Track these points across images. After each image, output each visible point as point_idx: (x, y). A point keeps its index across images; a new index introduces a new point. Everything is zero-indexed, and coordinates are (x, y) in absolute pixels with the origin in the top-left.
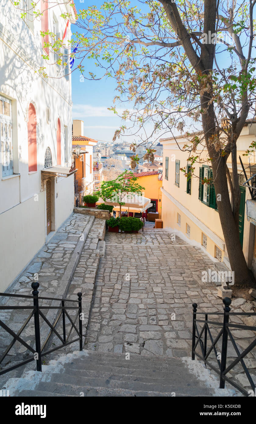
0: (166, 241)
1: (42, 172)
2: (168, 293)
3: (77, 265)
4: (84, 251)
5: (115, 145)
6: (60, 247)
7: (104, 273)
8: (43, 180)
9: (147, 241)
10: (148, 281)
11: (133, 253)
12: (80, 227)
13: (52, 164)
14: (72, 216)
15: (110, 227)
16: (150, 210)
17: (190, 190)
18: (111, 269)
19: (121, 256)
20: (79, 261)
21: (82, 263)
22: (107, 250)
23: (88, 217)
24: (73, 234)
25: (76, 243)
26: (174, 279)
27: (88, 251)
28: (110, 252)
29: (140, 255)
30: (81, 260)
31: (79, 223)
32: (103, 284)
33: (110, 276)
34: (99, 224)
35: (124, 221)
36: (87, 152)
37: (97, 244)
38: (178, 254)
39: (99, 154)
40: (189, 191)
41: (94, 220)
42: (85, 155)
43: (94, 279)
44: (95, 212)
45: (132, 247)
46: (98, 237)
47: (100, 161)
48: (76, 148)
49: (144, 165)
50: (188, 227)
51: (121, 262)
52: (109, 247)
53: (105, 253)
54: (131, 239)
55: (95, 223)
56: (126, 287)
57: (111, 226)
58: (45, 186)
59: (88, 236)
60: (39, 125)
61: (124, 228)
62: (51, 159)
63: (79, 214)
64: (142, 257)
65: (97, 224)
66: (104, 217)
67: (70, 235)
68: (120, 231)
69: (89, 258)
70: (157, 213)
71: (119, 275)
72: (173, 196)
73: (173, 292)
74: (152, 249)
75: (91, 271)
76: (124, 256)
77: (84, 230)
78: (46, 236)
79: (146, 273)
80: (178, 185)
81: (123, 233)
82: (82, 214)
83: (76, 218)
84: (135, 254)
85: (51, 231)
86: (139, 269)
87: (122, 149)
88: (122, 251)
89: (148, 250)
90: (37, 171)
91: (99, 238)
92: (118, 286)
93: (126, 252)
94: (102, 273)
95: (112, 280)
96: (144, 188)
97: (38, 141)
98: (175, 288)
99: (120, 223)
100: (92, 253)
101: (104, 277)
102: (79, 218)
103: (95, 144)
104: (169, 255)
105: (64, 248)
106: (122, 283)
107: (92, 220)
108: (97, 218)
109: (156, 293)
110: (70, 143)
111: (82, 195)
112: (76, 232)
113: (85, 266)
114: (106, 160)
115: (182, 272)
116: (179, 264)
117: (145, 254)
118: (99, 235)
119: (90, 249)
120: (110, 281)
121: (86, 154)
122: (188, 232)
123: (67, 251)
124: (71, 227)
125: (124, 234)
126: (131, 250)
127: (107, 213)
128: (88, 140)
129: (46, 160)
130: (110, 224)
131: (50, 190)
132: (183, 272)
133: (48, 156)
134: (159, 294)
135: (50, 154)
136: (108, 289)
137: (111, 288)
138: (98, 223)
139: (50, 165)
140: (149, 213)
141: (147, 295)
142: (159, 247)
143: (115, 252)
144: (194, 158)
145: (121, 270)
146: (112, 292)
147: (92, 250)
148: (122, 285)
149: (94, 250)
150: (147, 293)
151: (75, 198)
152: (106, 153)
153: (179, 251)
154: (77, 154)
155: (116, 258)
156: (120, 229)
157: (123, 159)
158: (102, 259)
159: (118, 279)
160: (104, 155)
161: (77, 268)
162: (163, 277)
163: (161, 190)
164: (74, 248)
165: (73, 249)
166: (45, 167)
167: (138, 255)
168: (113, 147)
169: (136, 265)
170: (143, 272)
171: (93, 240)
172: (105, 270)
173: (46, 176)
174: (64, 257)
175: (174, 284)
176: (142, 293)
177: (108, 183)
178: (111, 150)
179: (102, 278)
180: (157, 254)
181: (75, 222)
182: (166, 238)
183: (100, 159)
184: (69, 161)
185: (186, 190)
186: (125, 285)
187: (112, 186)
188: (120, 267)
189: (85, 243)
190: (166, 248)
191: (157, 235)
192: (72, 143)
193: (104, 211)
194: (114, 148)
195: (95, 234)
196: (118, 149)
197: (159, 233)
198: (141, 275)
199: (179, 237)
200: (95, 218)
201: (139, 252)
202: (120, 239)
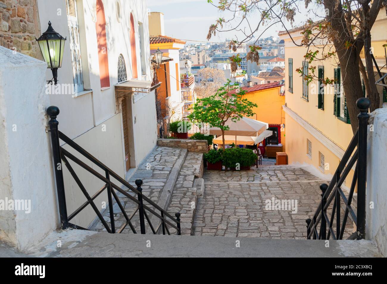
0: (289, 178)
1: (116, 88)
2: (287, 231)
3: (169, 204)
4: (176, 190)
5: (213, 47)
6: (145, 185)
7: (203, 215)
8: (117, 98)
9: (262, 179)
10: (262, 221)
11: (242, 191)
12: (168, 162)
13: (126, 77)
14: (155, 150)
15: (210, 164)
16: (269, 141)
17: (323, 104)
18: (212, 210)
19: (226, 196)
20: (171, 201)
21: (175, 202)
22: (207, 189)
23: (178, 151)
24: (160, 170)
25: (165, 180)
26: (297, 218)
27: (181, 189)
28: (211, 192)
29: (251, 193)
30: (173, 200)
31: (167, 158)
32: (204, 225)
33: (211, 216)
34: (194, 159)
35: (229, 154)
36: (171, 60)
37: (193, 181)
38: (304, 191)
39: (189, 62)
40: (321, 105)
41: (187, 155)
42: (168, 64)
43: (191, 219)
44: (187, 143)
45: (240, 185)
46: (193, 173)
47: (190, 73)
48: (156, 54)
49: (260, 75)
50: (321, 156)
51: (226, 202)
52: (210, 187)
53: (204, 193)
54: (239, 177)
55: (188, 158)
56: (233, 227)
57: (211, 162)
58: (121, 107)
59: (180, 173)
60: (109, 25)
61: (229, 164)
62: (125, 70)
63: (165, 147)
64: (254, 196)
65: (191, 159)
66: (200, 150)
67: (156, 172)
68: (224, 168)
69: (184, 197)
70: (279, 145)
71: (224, 215)
72: (300, 116)
73: (295, 231)
74: (268, 187)
75: (187, 210)
76: (230, 196)
77: (173, 165)
78: (126, 172)
79: (259, 212)
80: (306, 98)
81: (228, 171)
82: (169, 147)
83: (162, 152)
84: (245, 193)
85: (130, 168)
86: (251, 209)
87: (224, 52)
88: (227, 190)
89: (263, 188)
90: (110, 86)
91: (195, 174)
92: (223, 226)
93: (232, 191)
94: (202, 214)
95: (214, 221)
96: (256, 105)
97: (109, 46)
98: (296, 227)
99: (224, 157)
100: (188, 191)
101: (204, 218)
102: (165, 152)
103: (181, 46)
104: (293, 192)
105: (150, 186)
106: (228, 223)
107: (184, 154)
108: (191, 151)
109: (271, 232)
110: (147, 47)
111: (167, 122)
112: (164, 168)
113: (179, 205)
114: (200, 70)
115: (307, 211)
116: (305, 201)
117: (259, 193)
118: (195, 171)
119: (184, 187)
120: (212, 221)
121: (170, 62)
122: (322, 165)
123: (154, 189)
124: (157, 163)
125: (230, 172)
126: (240, 189)
127: (204, 144)
128: (171, 41)
129: (119, 72)
130: (209, 158)
131: (126, 113)
132: (309, 210)
133: (121, 66)
134: (276, 233)
135: (124, 63)
136: (210, 230)
137: (214, 229)
138: (192, 157)
139: (125, 79)
140: (268, 145)
141: (260, 234)
142: (278, 183)
143: (218, 191)
144: (312, 54)
145: (226, 210)
146: (216, 233)
147: (186, 189)
148: (227, 225)
149: (189, 189)
150: (261, 232)
151: (158, 126)
152: (199, 60)
153: (306, 187)
154: (157, 62)
155: (219, 198)
156: (224, 165)
157: (225, 69)
158: (201, 199)
159: (222, 220)
160: (196, 63)
161: (169, 208)
162: (282, 217)
163: (284, 109)
164: (163, 186)
165: (162, 188)
166: (119, 82)
167: (249, 194)
168: (210, 49)
169: (245, 205)
170: (255, 211)
171: (187, 178)
172: (205, 211)
173: (121, 93)
174: (152, 196)
175: (296, 224)
176: (254, 232)
177: (204, 100)
178: (207, 55)
179: (202, 219)
180: (275, 192)
181: (161, 157)
182: (290, 174)
183: (190, 70)
184: (147, 73)
185: (317, 103)
186: (231, 225)
187: (210, 104)
188: (225, 207)
189: (177, 180)
190: (289, 185)
191: (276, 172)
192: (150, 47)
193: (200, 142)
194: (212, 52)
195: (189, 171)
196: (218, 53)
197: (280, 169)
198: (252, 215)
199: (309, 173)
200: (188, 151)
201: (250, 191)
202: (224, 178)
